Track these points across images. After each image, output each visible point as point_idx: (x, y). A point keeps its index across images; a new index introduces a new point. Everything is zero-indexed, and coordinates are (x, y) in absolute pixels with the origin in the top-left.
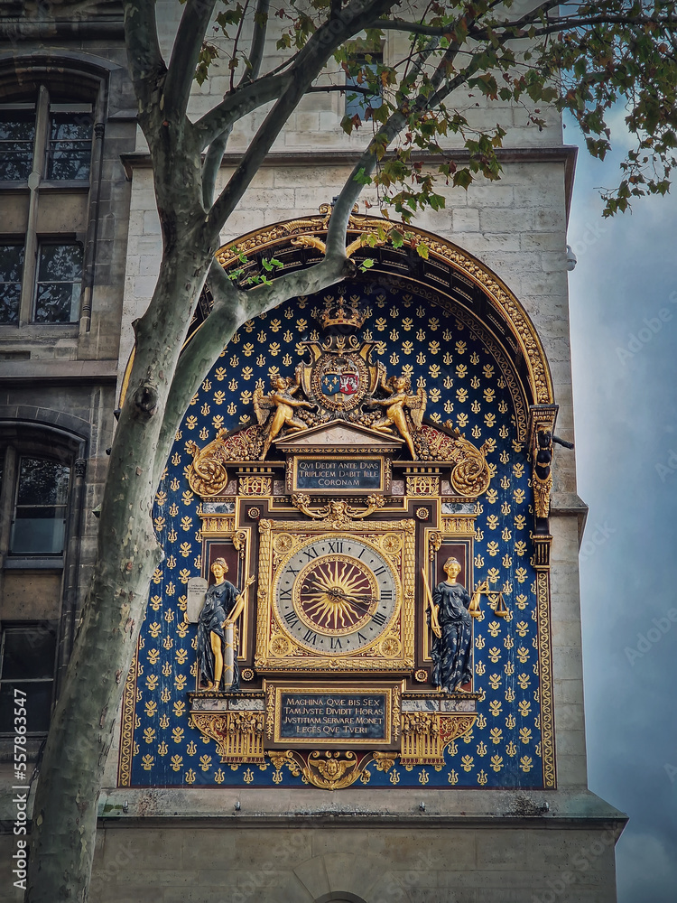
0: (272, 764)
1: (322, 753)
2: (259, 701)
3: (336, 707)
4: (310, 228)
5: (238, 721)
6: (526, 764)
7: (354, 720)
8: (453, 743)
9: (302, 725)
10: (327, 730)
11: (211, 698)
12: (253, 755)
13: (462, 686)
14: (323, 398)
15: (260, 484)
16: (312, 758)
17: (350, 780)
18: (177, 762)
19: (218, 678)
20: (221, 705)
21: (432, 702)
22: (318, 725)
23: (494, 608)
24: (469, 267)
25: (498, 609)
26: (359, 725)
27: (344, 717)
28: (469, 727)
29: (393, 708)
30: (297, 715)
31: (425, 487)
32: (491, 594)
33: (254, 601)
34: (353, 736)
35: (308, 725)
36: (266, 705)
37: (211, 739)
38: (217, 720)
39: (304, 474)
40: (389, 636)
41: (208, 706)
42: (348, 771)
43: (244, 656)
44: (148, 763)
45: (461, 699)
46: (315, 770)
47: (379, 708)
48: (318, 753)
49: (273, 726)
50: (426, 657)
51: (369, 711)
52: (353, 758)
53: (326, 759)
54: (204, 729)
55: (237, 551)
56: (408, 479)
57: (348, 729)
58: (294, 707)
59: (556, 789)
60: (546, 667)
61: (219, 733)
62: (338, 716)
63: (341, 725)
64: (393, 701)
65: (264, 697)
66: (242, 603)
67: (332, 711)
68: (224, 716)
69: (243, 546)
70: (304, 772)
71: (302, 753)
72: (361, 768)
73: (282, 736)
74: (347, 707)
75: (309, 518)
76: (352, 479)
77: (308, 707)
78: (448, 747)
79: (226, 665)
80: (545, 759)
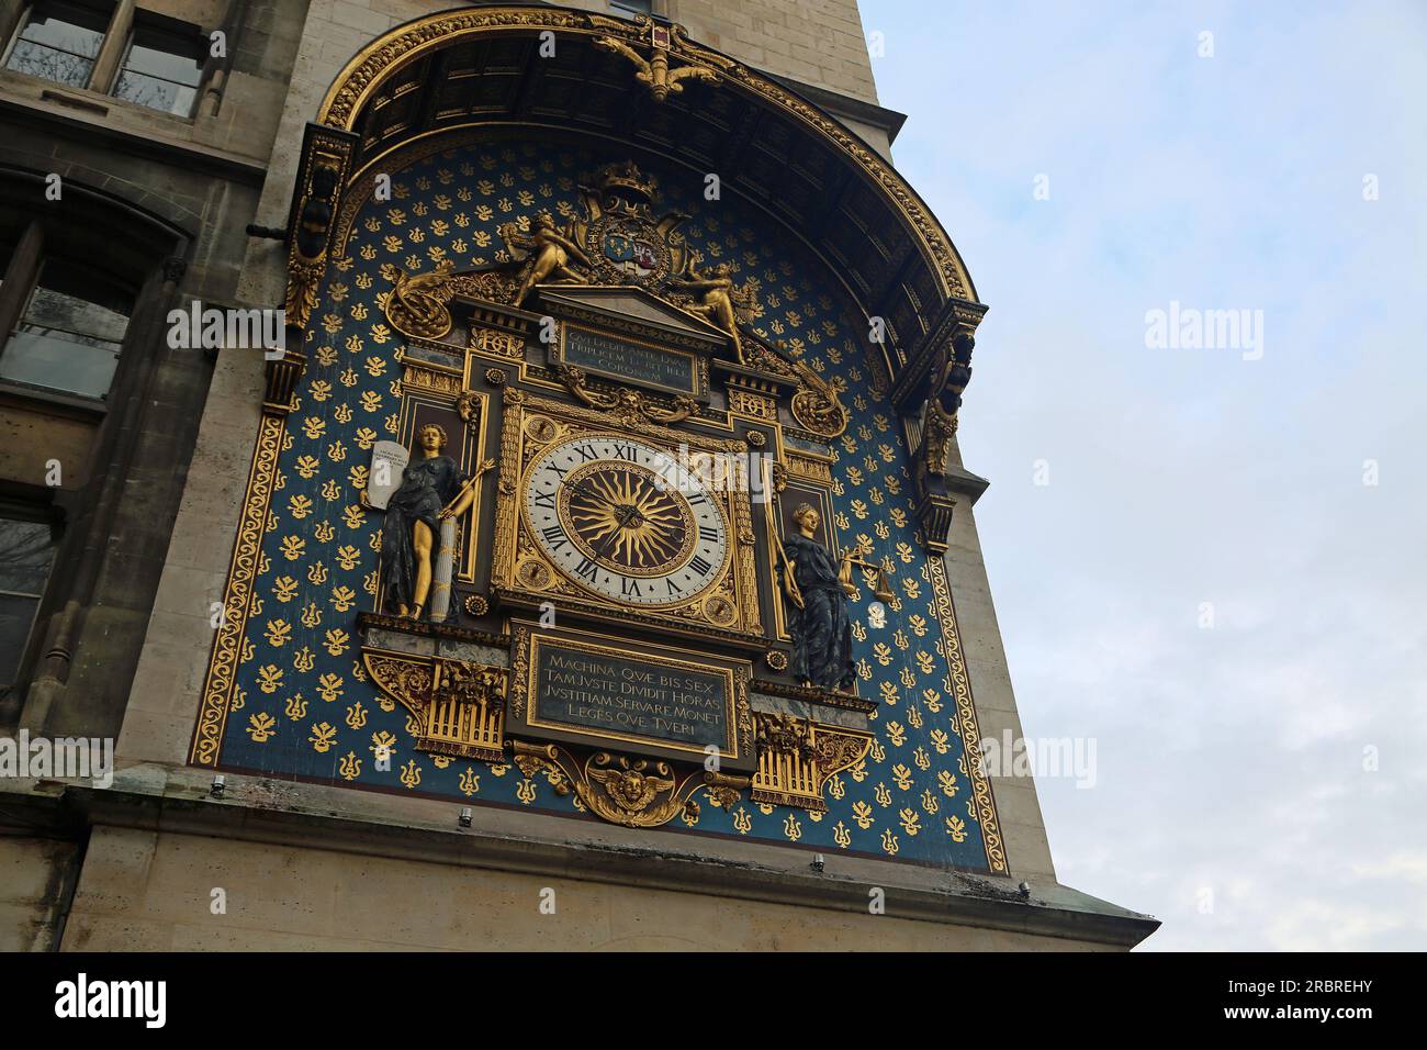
0: (516, 766)
1: (615, 757)
2: (497, 651)
3: (639, 685)
4: (621, 32)
5: (458, 677)
6: (956, 829)
7: (672, 710)
8: (836, 778)
9: (577, 704)
10: (623, 719)
11: (404, 631)
12: (480, 743)
13: (843, 688)
14: (606, 263)
15: (505, 344)
16: (594, 765)
17: (665, 815)
18: (323, 737)
19: (421, 599)
20: (424, 649)
21: (800, 703)
22: (606, 708)
23: (873, 588)
24: (840, 137)
25: (879, 589)
26: (680, 720)
27: (653, 702)
28: (861, 755)
29: (737, 701)
30: (568, 686)
31: (756, 407)
32: (866, 567)
33: (492, 496)
34: (669, 737)
35: (588, 705)
36: (511, 660)
37: (398, 704)
38: (413, 673)
39: (576, 347)
40: (716, 594)
41: (398, 644)
42: (662, 799)
43: (470, 574)
44: (261, 728)
45: (846, 708)
46: (599, 788)
47: (712, 697)
48: (607, 758)
49: (525, 695)
50: (781, 633)
51: (696, 701)
52: (669, 777)
53: (622, 770)
54: (386, 684)
55: (463, 421)
56: (731, 392)
57: (660, 722)
58: (563, 672)
59: (1009, 877)
60: (962, 685)
61: (414, 695)
62: (643, 700)
63: (649, 715)
64: (737, 690)
65: (508, 647)
66: (472, 494)
67: (632, 690)
68: (428, 667)
69: (475, 416)
70: (579, 787)
71: (576, 754)
72: (683, 795)
73: (539, 717)
74: (657, 687)
75: (585, 404)
76: (650, 371)
77: (588, 675)
78: (828, 784)
79: (436, 582)
80: (984, 824)
